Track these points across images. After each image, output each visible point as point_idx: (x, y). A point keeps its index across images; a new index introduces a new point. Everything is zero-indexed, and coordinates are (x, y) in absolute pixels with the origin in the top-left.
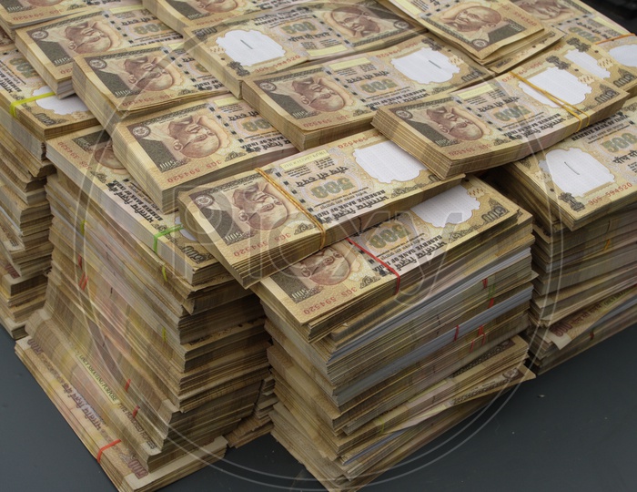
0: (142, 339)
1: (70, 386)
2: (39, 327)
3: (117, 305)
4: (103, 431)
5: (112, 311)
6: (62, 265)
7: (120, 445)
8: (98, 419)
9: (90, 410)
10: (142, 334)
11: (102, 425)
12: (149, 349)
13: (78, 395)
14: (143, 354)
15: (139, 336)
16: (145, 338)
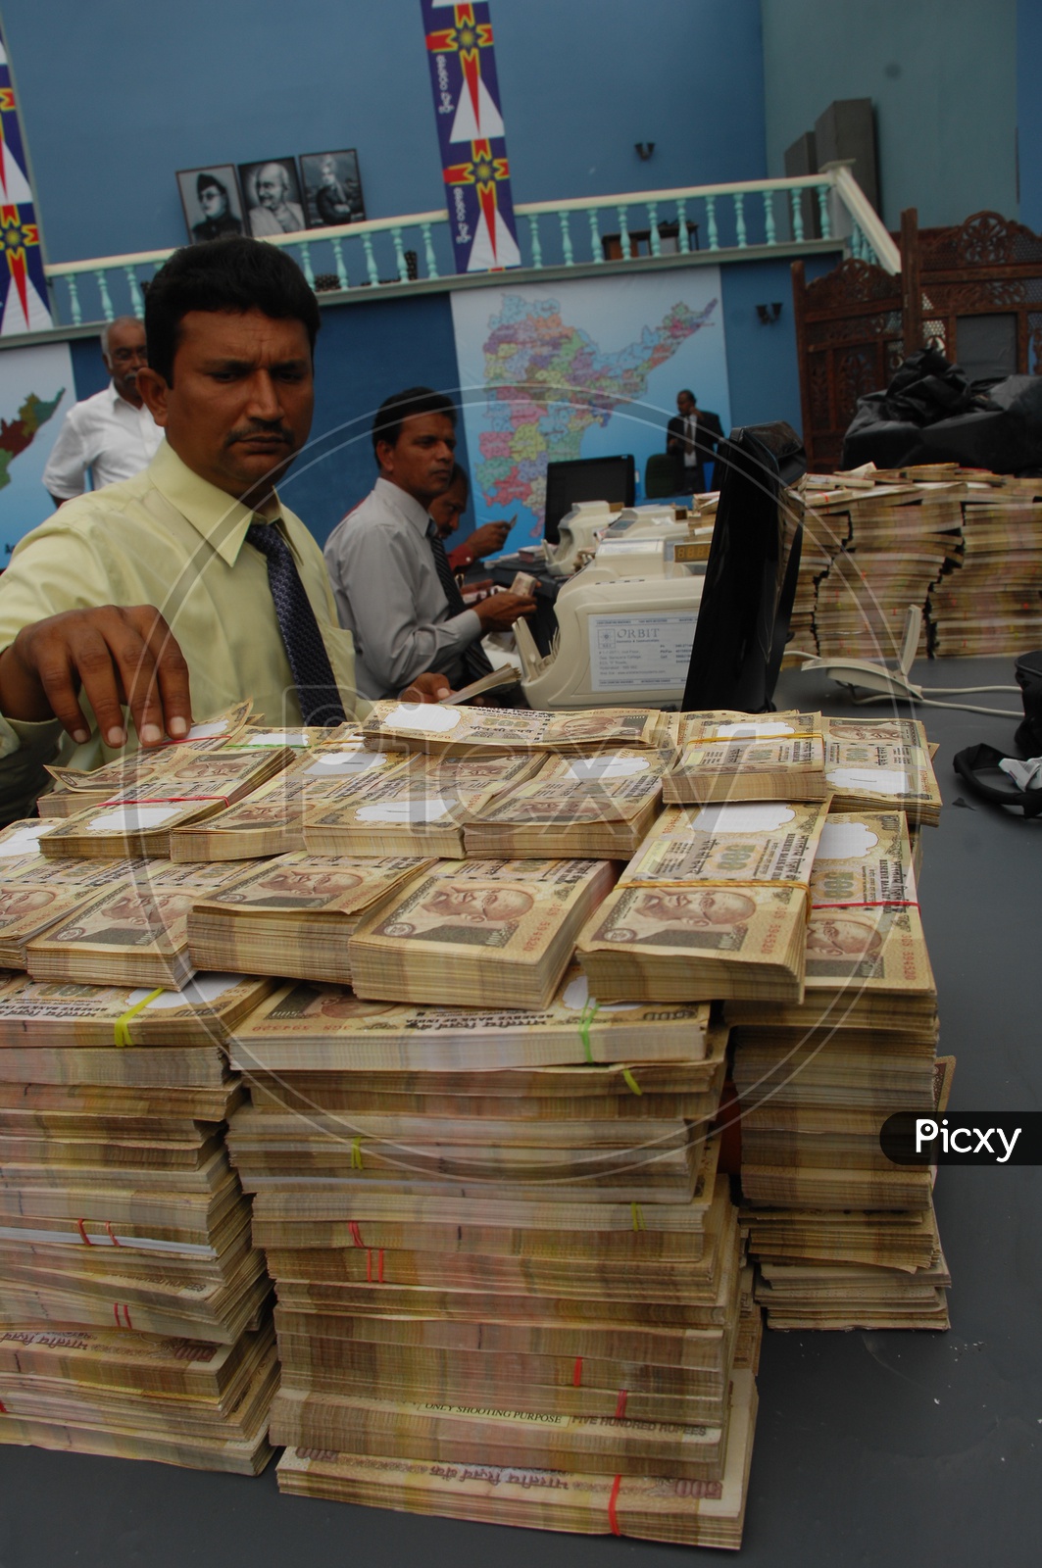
0: (578, 1268)
1: (445, 1466)
2: (302, 1417)
3: (484, 1250)
4: (578, 1485)
5: (472, 1271)
6: (304, 1274)
7: (625, 1482)
8: (547, 1476)
9: (519, 1473)
10: (571, 1260)
11: (563, 1479)
12: (604, 1276)
13: (472, 1469)
14: (593, 1292)
15: (566, 1267)
16: (582, 1261)
